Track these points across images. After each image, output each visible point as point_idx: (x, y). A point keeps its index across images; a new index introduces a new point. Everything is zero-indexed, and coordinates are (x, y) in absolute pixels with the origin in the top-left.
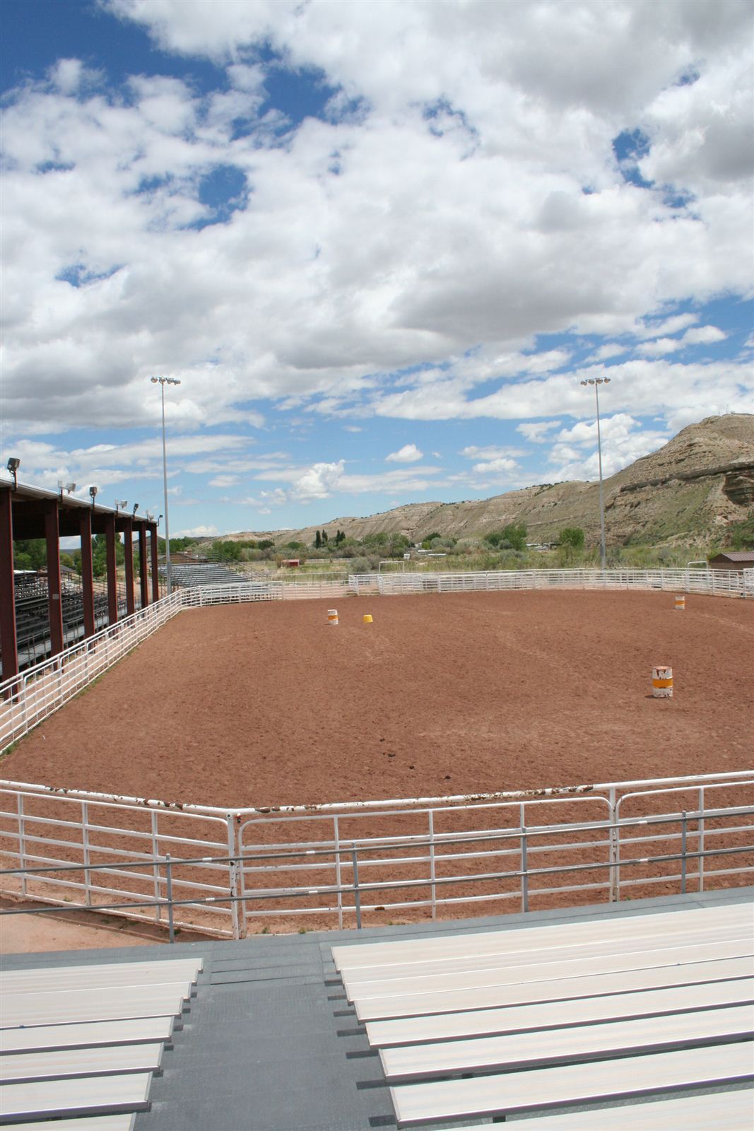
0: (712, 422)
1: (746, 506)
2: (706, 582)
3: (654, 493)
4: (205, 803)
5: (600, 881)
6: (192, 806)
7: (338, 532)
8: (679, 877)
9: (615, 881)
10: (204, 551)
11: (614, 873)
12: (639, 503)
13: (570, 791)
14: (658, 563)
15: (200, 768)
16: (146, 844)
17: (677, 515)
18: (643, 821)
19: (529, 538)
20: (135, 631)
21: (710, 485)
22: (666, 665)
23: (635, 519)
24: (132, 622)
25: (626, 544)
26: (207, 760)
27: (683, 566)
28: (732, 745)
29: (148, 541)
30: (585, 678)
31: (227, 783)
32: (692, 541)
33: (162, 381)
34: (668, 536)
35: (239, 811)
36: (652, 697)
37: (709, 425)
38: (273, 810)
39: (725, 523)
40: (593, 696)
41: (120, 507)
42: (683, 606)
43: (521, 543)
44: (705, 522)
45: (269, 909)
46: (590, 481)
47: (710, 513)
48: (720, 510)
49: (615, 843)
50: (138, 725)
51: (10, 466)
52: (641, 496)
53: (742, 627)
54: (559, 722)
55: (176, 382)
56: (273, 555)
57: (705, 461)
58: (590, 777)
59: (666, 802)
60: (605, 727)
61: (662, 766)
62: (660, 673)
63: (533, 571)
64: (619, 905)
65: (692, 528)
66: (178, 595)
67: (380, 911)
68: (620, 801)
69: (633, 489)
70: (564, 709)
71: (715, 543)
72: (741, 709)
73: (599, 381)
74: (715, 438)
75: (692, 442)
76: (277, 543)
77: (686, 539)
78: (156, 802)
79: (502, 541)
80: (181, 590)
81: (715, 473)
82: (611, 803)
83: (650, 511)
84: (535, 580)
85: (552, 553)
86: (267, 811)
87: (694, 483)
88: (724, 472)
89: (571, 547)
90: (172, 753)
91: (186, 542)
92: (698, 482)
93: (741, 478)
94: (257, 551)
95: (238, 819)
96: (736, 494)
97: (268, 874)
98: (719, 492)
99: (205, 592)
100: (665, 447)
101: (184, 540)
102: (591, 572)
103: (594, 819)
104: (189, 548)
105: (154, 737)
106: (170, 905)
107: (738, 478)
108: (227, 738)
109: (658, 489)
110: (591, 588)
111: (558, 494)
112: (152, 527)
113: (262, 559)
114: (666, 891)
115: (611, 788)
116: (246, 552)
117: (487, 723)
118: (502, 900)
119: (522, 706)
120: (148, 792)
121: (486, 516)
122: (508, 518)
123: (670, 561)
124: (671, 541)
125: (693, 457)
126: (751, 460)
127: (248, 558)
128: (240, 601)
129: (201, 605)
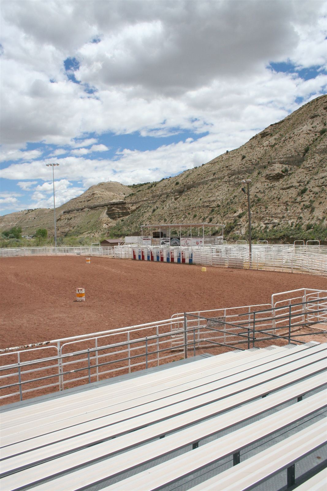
0: (102, 185)
1: (116, 220)
2: (100, 252)
3: (78, 214)
5: (55, 382)
8: (87, 377)
9: (61, 382)
11: (61, 378)
12: (71, 218)
13: (40, 344)
14: (79, 244)
17: (87, 224)
18: (71, 354)
19: (23, 233)
21: (101, 211)
22: (82, 287)
23: (69, 225)
25: (66, 236)
27: (90, 245)
28: (109, 319)
30: (47, 294)
32: (93, 235)
34: (83, 233)
36: (76, 301)
37: (101, 186)
39: (107, 227)
40: (51, 302)
42: (89, 262)
43: (19, 235)
46: (50, 208)
47: (101, 223)
48: (105, 222)
49: (61, 365)
52: (72, 215)
53: (113, 270)
54: (36, 315)
57: (99, 201)
58: (49, 338)
59: (83, 345)
60: (56, 316)
61: (81, 330)
62: (79, 291)
63: (24, 248)
64: (64, 391)
65: (93, 229)
68: (62, 347)
69: (68, 212)
70: (38, 308)
71: (103, 235)
72: (113, 304)
73: (54, 165)
74: (103, 192)
75: (94, 193)
77: (91, 234)
79: (10, 235)
81: (103, 206)
82: (58, 348)
83: (76, 222)
84: (25, 252)
85: (33, 240)
87: (95, 210)
88: (107, 206)
89: (42, 237)
92: (96, 210)
93: (114, 208)
96: (111, 215)
98: (105, 214)
100: (83, 194)
102: (50, 248)
103: (52, 356)
107: (112, 208)
109: (79, 212)
110: (50, 255)
111: (36, 214)
114: (83, 383)
115: (58, 341)
117: (3, 317)
118: (11, 397)
119: (19, 309)
121: (3, 223)
122: (13, 224)
123: (84, 243)
124: (85, 234)
125: (94, 199)
126: (118, 201)
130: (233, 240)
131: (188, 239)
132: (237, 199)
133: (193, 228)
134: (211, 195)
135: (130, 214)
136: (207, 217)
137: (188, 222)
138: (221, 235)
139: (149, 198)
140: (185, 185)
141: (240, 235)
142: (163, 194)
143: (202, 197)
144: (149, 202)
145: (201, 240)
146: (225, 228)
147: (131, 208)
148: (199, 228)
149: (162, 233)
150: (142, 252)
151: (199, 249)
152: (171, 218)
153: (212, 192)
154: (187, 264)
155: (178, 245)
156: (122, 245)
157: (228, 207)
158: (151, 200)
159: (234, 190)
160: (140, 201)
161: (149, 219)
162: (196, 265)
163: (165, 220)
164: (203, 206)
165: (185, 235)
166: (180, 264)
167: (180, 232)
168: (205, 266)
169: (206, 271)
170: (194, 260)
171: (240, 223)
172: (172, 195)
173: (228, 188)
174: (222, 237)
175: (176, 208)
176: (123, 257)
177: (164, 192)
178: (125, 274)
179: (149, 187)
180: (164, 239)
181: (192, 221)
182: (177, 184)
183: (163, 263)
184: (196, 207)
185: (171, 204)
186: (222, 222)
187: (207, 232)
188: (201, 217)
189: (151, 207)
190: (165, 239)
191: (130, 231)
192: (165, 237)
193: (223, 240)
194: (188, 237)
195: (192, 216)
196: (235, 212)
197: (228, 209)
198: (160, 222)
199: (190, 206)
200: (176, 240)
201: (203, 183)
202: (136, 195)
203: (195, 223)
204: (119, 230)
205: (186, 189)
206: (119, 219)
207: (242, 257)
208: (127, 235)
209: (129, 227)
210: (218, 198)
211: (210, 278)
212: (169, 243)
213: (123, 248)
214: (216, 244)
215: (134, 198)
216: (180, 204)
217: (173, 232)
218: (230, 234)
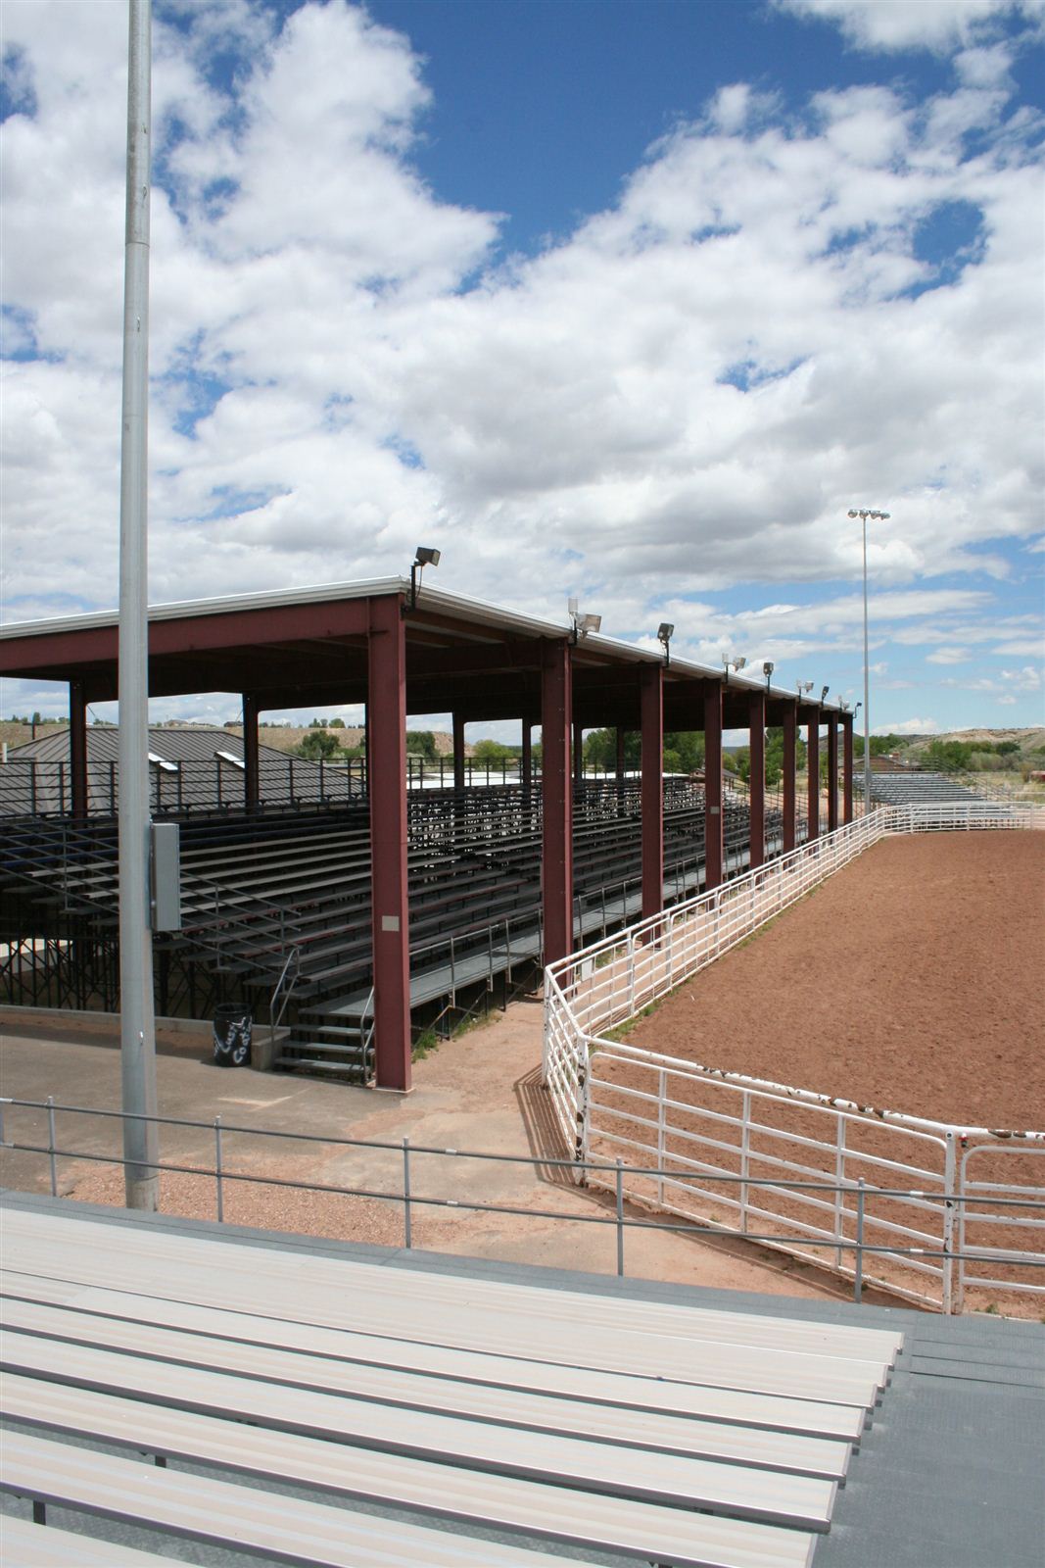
4: (910, 1111)
6: (897, 1115)
10: (916, 754)
15: (904, 1061)
16: (824, 1158)
20: (819, 862)
24: (815, 849)
26: (915, 1052)
29: (841, 737)
31: (942, 1087)
33: (864, 515)
35: (965, 1131)
38: (1016, 1135)
41: (804, 691)
45: (996, 1277)
50: (820, 992)
51: (661, 634)
55: (884, 516)
56: (1017, 764)
66: (880, 815)
76: (1024, 747)
78: (846, 1103)
80: (883, 810)
86: (1005, 1136)
90: (866, 1037)
91: (892, 741)
94: (991, 757)
95: (963, 1142)
97: (999, 1227)
99: (919, 812)
101: (888, 738)
104: (896, 750)
105: (841, 1012)
106: (859, 1249)
108: (945, 1023)
112: (847, 719)
113: (1000, 769)
116: (977, 757)
120: (834, 1086)
127: (980, 768)
128: (968, 828)
129: (912, 831)
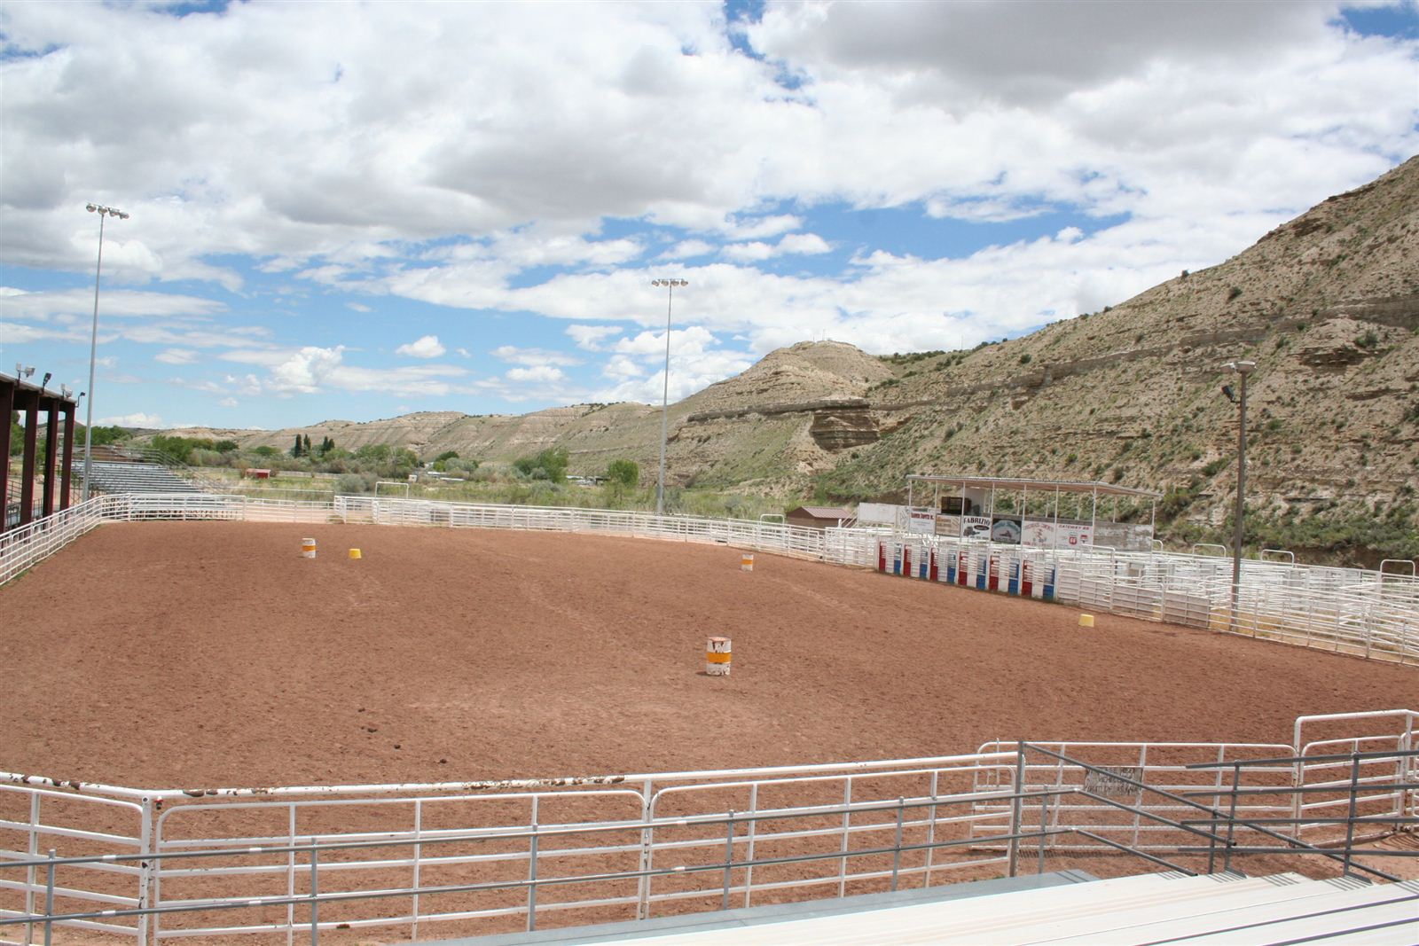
0: (804, 349)
1: (835, 453)
2: (782, 540)
3: (728, 427)
4: (112, 783)
5: (626, 895)
6: (93, 786)
7: (326, 439)
8: (720, 891)
9: (644, 895)
10: (139, 446)
11: (644, 883)
12: (709, 438)
13: (596, 781)
14: (725, 512)
15: (108, 737)
16: (18, 839)
17: (753, 457)
18: (681, 821)
19: (570, 468)
20: (30, 547)
21: (796, 424)
22: (725, 636)
23: (702, 456)
24: (26, 534)
25: (689, 486)
26: (120, 727)
27: (755, 519)
28: (795, 736)
29: (61, 426)
30: (624, 646)
31: (145, 758)
32: (768, 490)
33: (102, 211)
34: (740, 481)
35: (160, 794)
36: (705, 674)
37: (800, 351)
38: (208, 793)
39: (809, 472)
40: (633, 669)
41: (23, 376)
42: (751, 567)
43: (559, 474)
44: (785, 468)
45: (191, 927)
46: (652, 405)
47: (792, 457)
48: (805, 456)
49: (647, 848)
50: (22, 675)
52: (712, 429)
53: (818, 597)
54: (588, 699)
55: (122, 216)
56: (235, 461)
57: (791, 394)
58: (621, 768)
59: (713, 801)
60: (645, 708)
61: (711, 758)
62: (717, 645)
63: (571, 511)
64: (648, 923)
65: (769, 474)
66: (98, 502)
67: (343, 930)
68: (656, 796)
69: (703, 419)
70: (596, 682)
71: (795, 494)
72: (808, 694)
73: (674, 283)
74: (806, 368)
75: (779, 370)
76: (242, 446)
77: (761, 487)
78: (41, 779)
79: (535, 470)
80: (101, 499)
81: (803, 410)
82: (645, 799)
83: (722, 448)
84: (574, 520)
85: (598, 490)
86: (199, 795)
87: (777, 419)
88: (813, 410)
89: (622, 484)
90: (70, 716)
91: (116, 433)
92: (782, 419)
93: (832, 418)
94: (213, 454)
95: (158, 804)
96: (824, 437)
97: (194, 880)
98: (806, 433)
99: (137, 502)
100: (747, 372)
101: (112, 430)
102: (643, 517)
103: (623, 819)
104: (119, 441)
105: (44, 693)
106: (49, 921)
107: (829, 419)
108: (151, 699)
109: (733, 423)
110: (642, 537)
111: (611, 418)
112: (69, 407)
113: (219, 465)
114: (705, 907)
115: (647, 780)
116: (198, 453)
117: (498, 696)
118: (503, 917)
119: (544, 676)
120: (30, 766)
121: (519, 435)
122: (543, 441)
123: (740, 511)
124: (744, 487)
125: (778, 387)
126: (846, 398)
127: (200, 462)
128: (184, 518)
129: (129, 519)
130: (1181, 542)
131: (1045, 526)
132: (1206, 419)
133: (1063, 494)
134: (1126, 401)
135: (877, 439)
136: (1108, 466)
137: (1049, 476)
138: (1146, 523)
139: (938, 398)
140: (1047, 367)
141: (1207, 527)
142: (981, 388)
143: (1096, 406)
144: (938, 408)
145: (1086, 532)
146: (1162, 502)
147: (882, 421)
148: (1081, 496)
149: (968, 502)
150: (906, 551)
151: (1077, 559)
152: (999, 462)
153: (1127, 393)
154: (1036, 599)
155: (1012, 542)
156: (849, 527)
157: (1175, 439)
158: (944, 403)
159: (1197, 390)
160: (912, 405)
161: (935, 458)
162: (1062, 604)
163: (981, 465)
164: (1099, 433)
165: (1036, 513)
166: (1016, 600)
167: (1021, 504)
168: (1089, 612)
169: (1092, 625)
170: (1058, 590)
171: (1210, 493)
172: (1006, 391)
173: (1179, 384)
174: (1150, 528)
175: (1015, 433)
176: (849, 559)
177: (983, 382)
178: (852, 611)
179: (941, 364)
180: (973, 521)
181: (1060, 474)
182: (1025, 360)
183: (964, 591)
184: (1075, 434)
185: (1002, 420)
186: (1152, 485)
187: (1105, 512)
188: (1090, 465)
189: (941, 424)
190: (976, 521)
191: (876, 487)
192: (978, 514)
193: (1151, 538)
194: (1047, 521)
195: (1063, 461)
196: (1196, 458)
197: (1173, 446)
198: (965, 468)
199: (1059, 428)
200: (1009, 525)
201: (1102, 364)
202: (900, 384)
203: (1070, 479)
204: (844, 482)
205: (1049, 379)
206: (845, 451)
207: (1207, 593)
208: (865, 500)
209: (872, 478)
210: (1147, 411)
211: (1104, 647)
212: (987, 533)
213: (850, 535)
214: (1129, 547)
215: (893, 392)
216: (1028, 421)
217: (1003, 500)
218: (1174, 523)
